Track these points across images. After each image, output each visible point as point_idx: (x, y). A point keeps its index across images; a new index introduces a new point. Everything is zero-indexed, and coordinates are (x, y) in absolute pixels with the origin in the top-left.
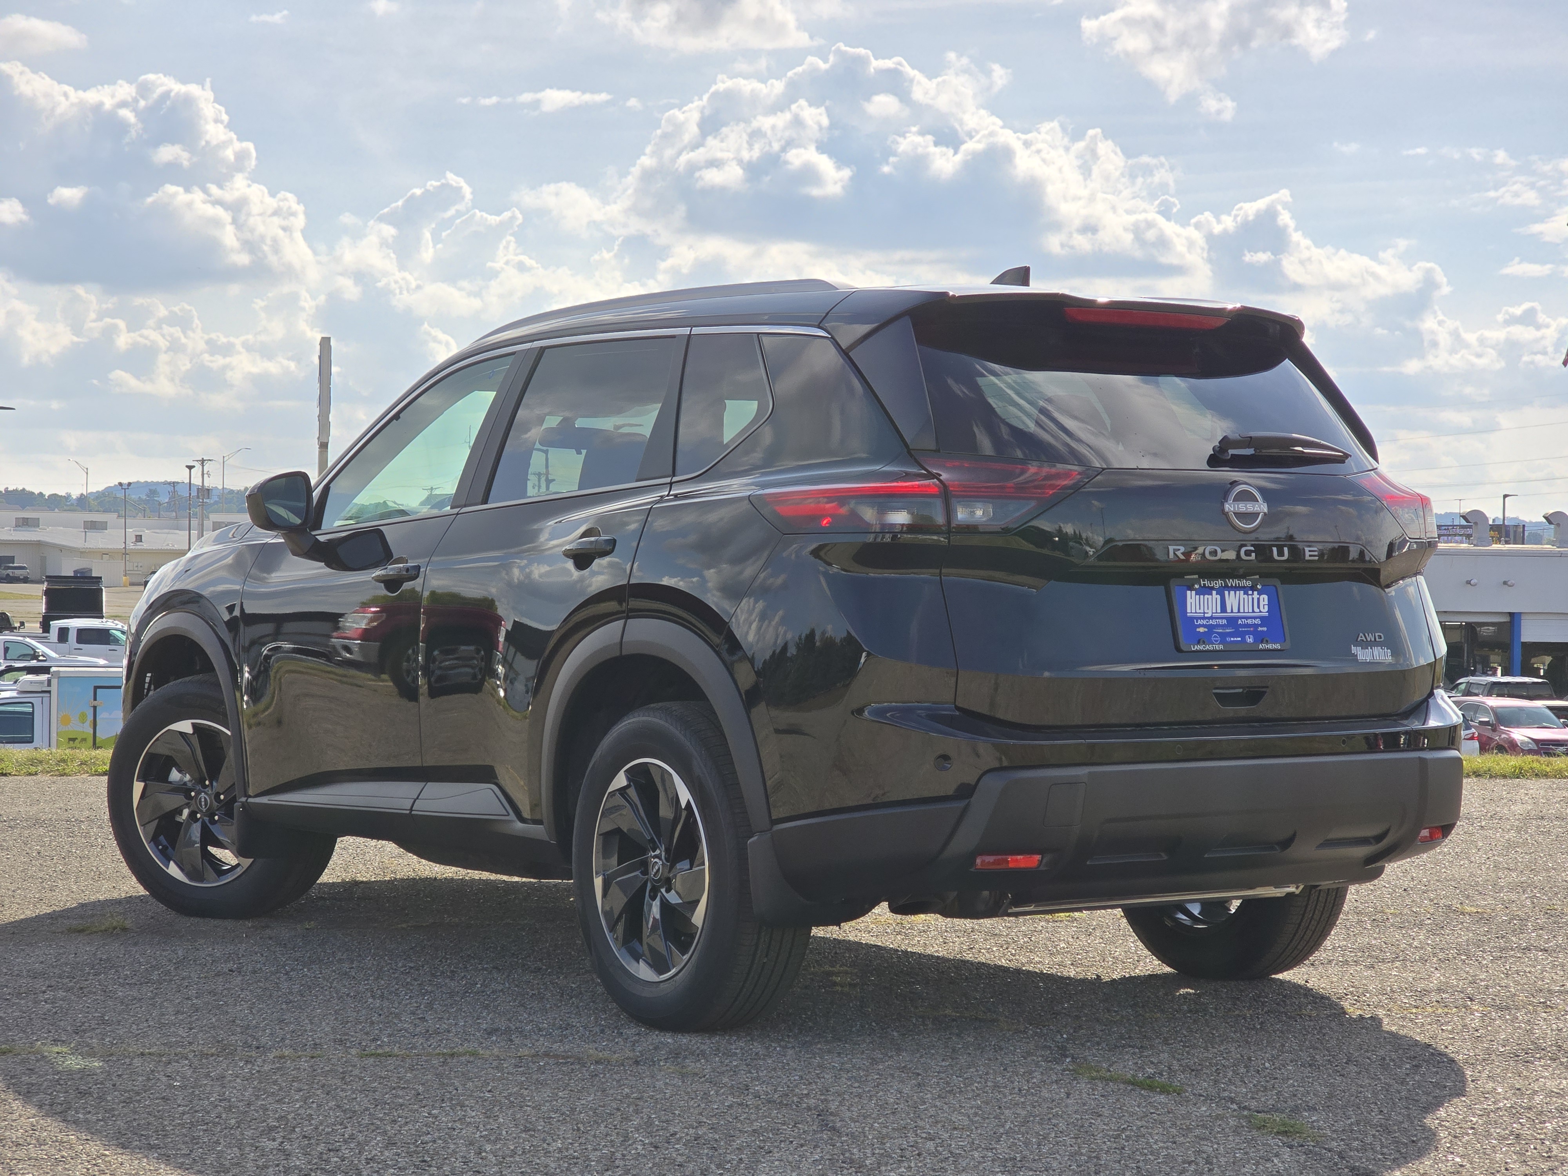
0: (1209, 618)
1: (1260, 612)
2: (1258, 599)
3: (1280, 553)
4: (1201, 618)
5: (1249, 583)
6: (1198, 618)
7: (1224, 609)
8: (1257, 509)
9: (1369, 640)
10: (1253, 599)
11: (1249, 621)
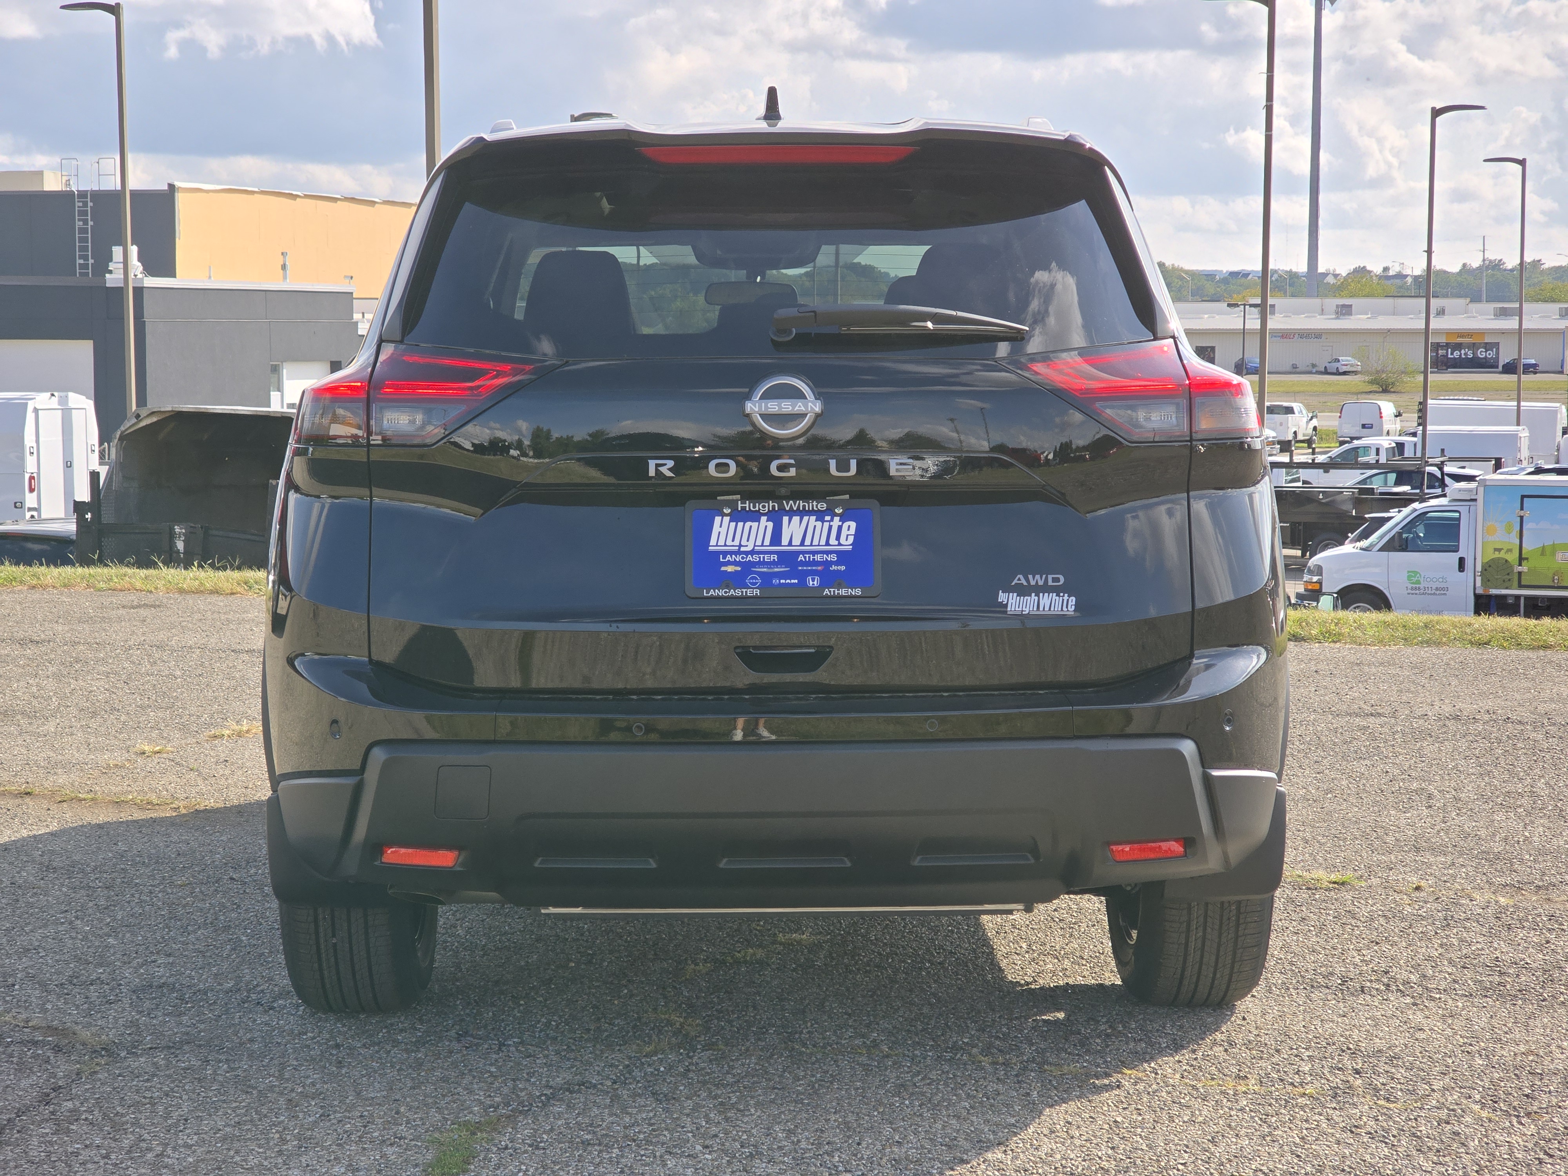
0: (747, 553)
1: (840, 544)
2: (840, 528)
3: (843, 466)
4: (731, 553)
5: (823, 506)
6: (725, 554)
7: (776, 538)
8: (799, 407)
9: (1033, 583)
10: (830, 527)
11: (818, 558)
